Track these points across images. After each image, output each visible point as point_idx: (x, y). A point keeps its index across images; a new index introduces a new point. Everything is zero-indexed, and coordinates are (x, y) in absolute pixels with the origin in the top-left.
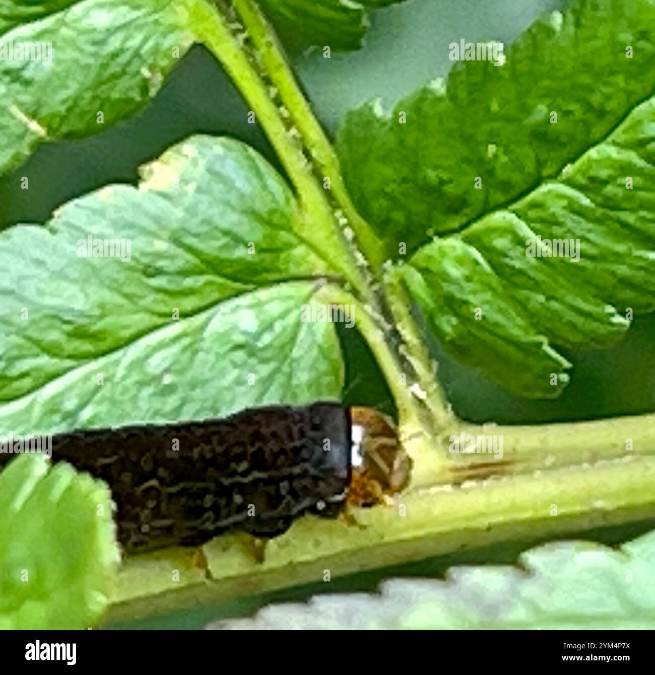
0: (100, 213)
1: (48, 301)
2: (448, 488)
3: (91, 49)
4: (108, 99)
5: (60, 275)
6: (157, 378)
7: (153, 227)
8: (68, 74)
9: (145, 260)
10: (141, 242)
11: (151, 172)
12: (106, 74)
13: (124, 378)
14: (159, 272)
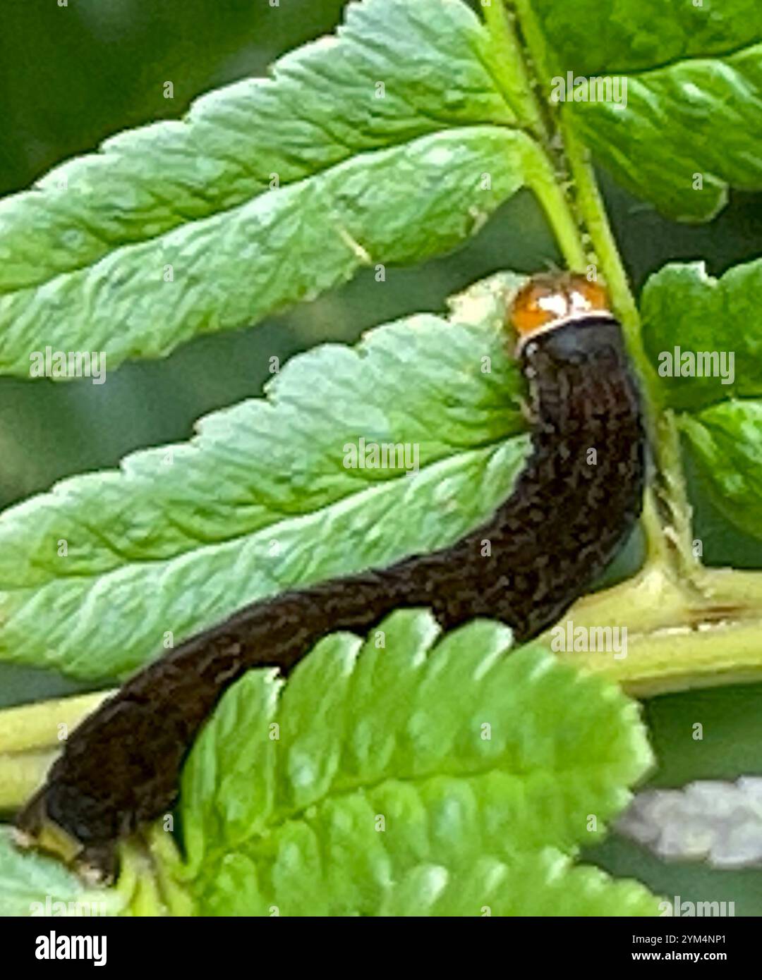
0: (409, 340)
1: (353, 423)
2: (686, 630)
3: (427, 185)
4: (434, 233)
5: (367, 399)
6: (443, 505)
7: (458, 359)
8: (401, 206)
9: (448, 391)
10: (446, 373)
11: (461, 303)
12: (438, 209)
13: (411, 502)
14: (457, 403)
